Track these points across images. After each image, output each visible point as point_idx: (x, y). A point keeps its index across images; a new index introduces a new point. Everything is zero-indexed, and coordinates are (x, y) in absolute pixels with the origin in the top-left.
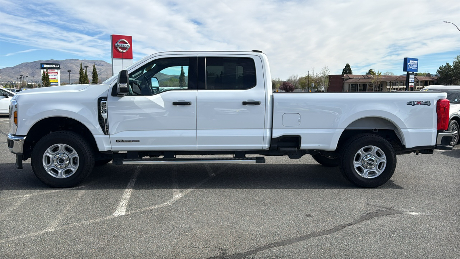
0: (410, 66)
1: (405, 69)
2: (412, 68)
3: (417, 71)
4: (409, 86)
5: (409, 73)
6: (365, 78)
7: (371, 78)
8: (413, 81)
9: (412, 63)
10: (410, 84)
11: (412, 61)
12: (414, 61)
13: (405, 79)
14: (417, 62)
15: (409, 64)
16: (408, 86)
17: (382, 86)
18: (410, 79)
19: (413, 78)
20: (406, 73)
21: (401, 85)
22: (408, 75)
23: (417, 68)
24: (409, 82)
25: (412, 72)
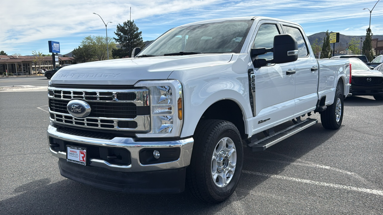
0: (54, 48)
1: (51, 51)
2: (56, 50)
3: (60, 53)
4: (56, 65)
5: (54, 54)
6: (11, 59)
7: (16, 59)
8: (58, 61)
9: (56, 45)
10: (56, 63)
11: (55, 44)
12: (57, 44)
13: (52, 59)
14: (59, 44)
15: (54, 47)
16: (54, 64)
17: (29, 66)
18: (55, 59)
19: (57, 58)
20: (51, 54)
21: (49, 64)
22: (53, 55)
23: (59, 49)
24: (55, 62)
25: (56, 53)
